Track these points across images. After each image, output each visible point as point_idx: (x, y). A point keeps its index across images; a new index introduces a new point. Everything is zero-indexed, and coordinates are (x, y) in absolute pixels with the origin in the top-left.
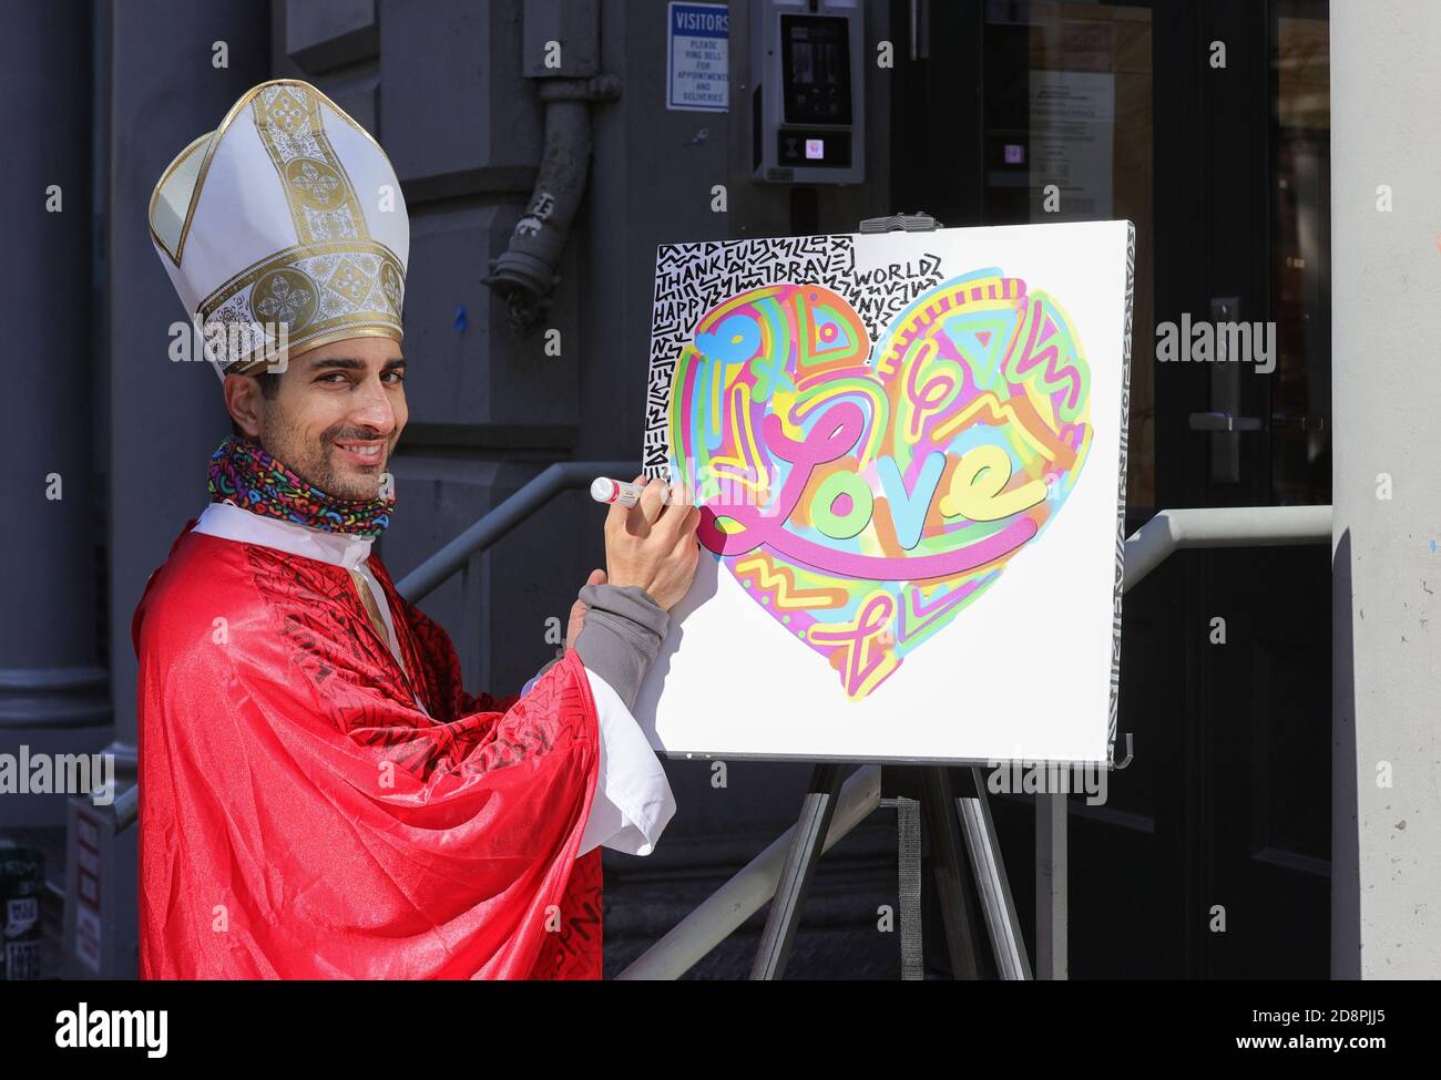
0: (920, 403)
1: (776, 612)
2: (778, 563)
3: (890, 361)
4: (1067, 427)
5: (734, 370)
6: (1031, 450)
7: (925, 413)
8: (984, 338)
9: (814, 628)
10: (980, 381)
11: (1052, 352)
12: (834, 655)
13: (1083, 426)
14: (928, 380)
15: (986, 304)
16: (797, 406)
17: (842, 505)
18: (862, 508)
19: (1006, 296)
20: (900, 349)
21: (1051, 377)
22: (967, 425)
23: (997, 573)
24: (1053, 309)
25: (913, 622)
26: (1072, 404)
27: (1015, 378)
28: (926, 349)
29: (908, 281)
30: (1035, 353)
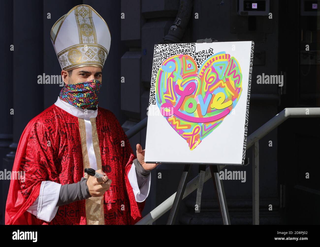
0: (208, 82)
1: (176, 130)
2: (177, 119)
3: (202, 73)
4: (237, 88)
5: (170, 74)
6: (229, 93)
7: (209, 85)
8: (221, 68)
9: (184, 133)
10: (220, 78)
11: (235, 71)
12: (188, 140)
13: (240, 88)
14: (209, 77)
15: (222, 60)
16: (182, 83)
17: (191, 105)
18: (195, 106)
19: (226, 58)
20: (204, 70)
21: (234, 77)
22: (217, 88)
23: (221, 121)
24: (235, 61)
25: (204, 132)
26: (238, 83)
27: (227, 77)
28: (209, 70)
29: (206, 54)
30: (232, 71)
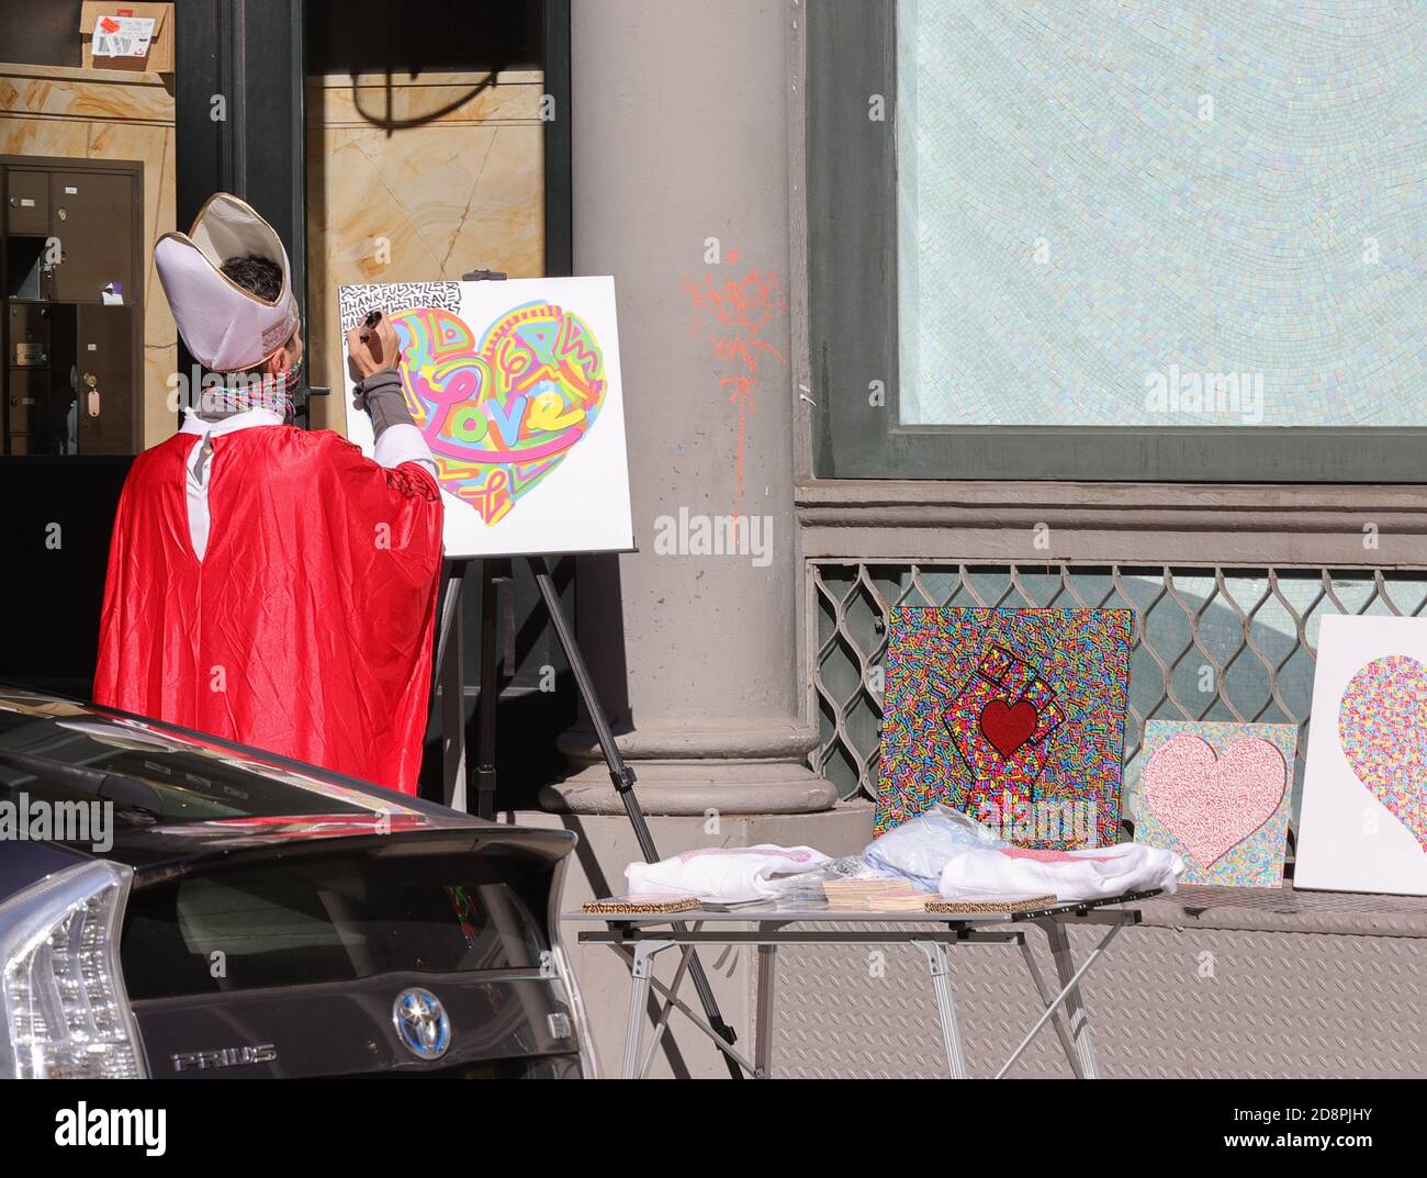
0: (509, 370)
3: (488, 349)
4: (592, 382)
6: (574, 394)
7: (512, 376)
8: (540, 336)
9: (462, 489)
10: (541, 358)
11: (580, 344)
12: (476, 504)
13: (601, 381)
14: (513, 357)
15: (539, 319)
16: (437, 373)
17: (470, 424)
18: (481, 426)
19: (551, 315)
20: (493, 342)
21: (581, 356)
22: (537, 381)
23: (562, 457)
24: (577, 321)
25: (518, 484)
26: (594, 370)
27: (560, 356)
28: (508, 343)
30: (571, 343)
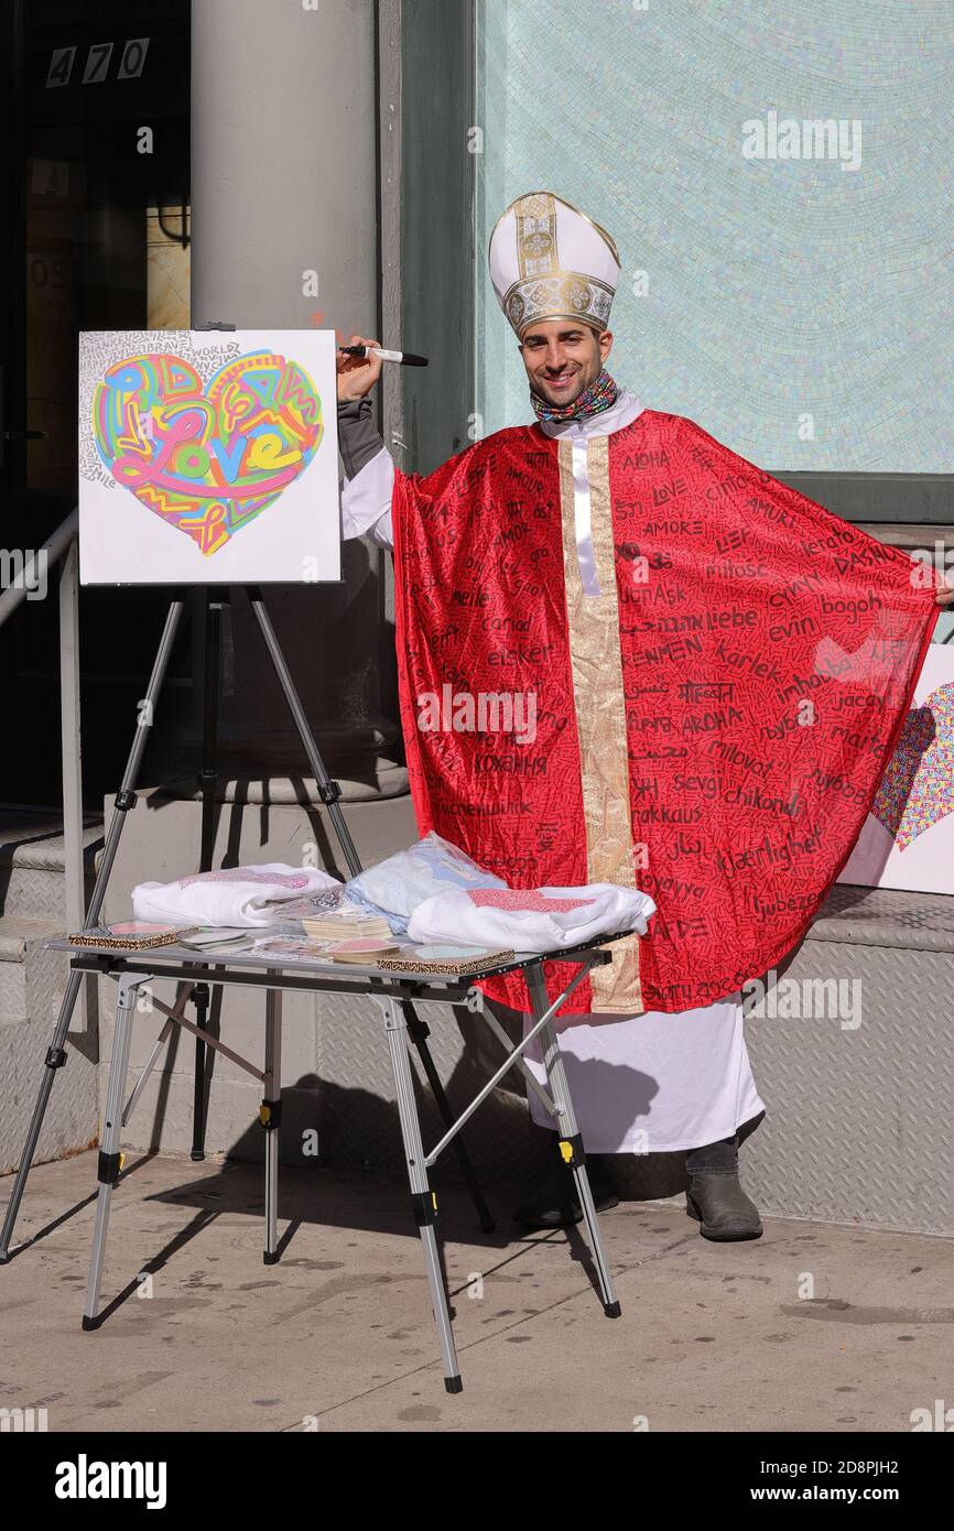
0: (232, 413)
1: (160, 513)
2: (160, 490)
3: (215, 393)
4: (309, 426)
5: (128, 395)
6: (294, 436)
7: (235, 418)
8: (264, 383)
9: (182, 521)
10: (264, 403)
11: (300, 391)
12: (196, 535)
13: (318, 425)
14: (236, 401)
15: (263, 367)
16: (165, 413)
17: (193, 462)
18: (204, 463)
19: (275, 363)
20: (219, 387)
21: (300, 402)
22: (259, 423)
23: (278, 495)
24: (298, 369)
25: (235, 518)
26: (312, 416)
27: (282, 403)
28: (234, 387)
29: (222, 355)
30: (292, 390)
